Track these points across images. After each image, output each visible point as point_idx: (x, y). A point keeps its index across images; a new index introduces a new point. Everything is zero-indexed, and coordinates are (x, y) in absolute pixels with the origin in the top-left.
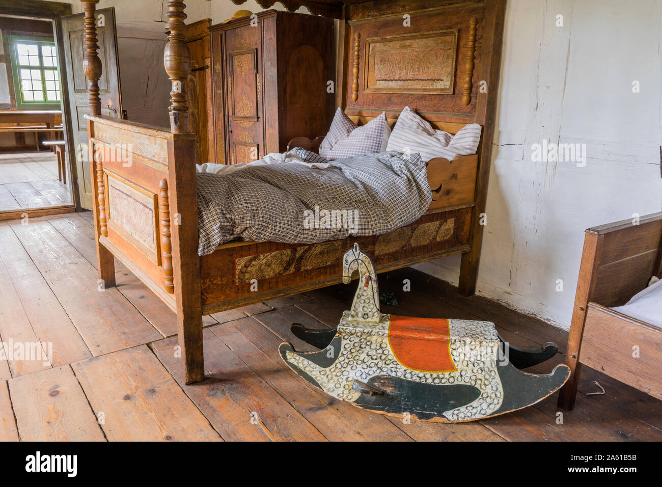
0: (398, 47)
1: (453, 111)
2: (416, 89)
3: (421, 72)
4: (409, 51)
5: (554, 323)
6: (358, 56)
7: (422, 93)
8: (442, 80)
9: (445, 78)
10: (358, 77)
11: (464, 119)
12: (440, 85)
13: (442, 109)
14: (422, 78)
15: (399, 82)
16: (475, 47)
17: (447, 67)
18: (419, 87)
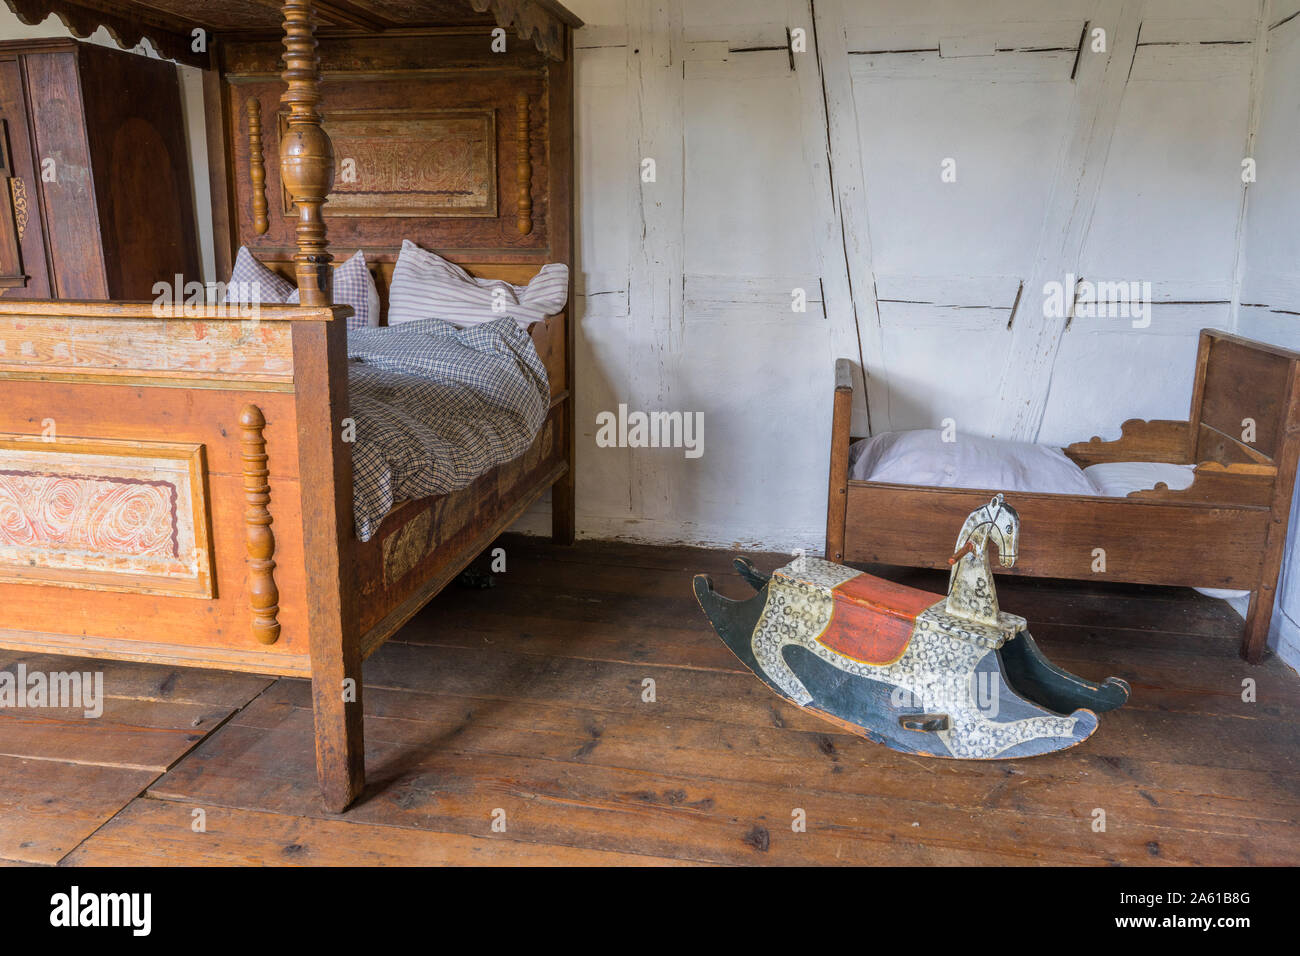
0: (363, 132)
1: (500, 244)
2: (418, 209)
3: (423, 179)
4: (389, 140)
5: (713, 545)
6: (260, 144)
7: (430, 215)
8: (470, 193)
9: (475, 191)
10: (264, 187)
11: (525, 258)
12: (466, 201)
13: (477, 242)
14: (426, 190)
15: (373, 196)
16: (530, 140)
17: (477, 170)
18: (421, 204)
